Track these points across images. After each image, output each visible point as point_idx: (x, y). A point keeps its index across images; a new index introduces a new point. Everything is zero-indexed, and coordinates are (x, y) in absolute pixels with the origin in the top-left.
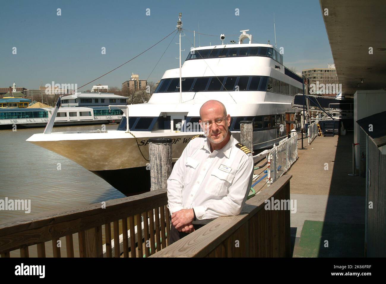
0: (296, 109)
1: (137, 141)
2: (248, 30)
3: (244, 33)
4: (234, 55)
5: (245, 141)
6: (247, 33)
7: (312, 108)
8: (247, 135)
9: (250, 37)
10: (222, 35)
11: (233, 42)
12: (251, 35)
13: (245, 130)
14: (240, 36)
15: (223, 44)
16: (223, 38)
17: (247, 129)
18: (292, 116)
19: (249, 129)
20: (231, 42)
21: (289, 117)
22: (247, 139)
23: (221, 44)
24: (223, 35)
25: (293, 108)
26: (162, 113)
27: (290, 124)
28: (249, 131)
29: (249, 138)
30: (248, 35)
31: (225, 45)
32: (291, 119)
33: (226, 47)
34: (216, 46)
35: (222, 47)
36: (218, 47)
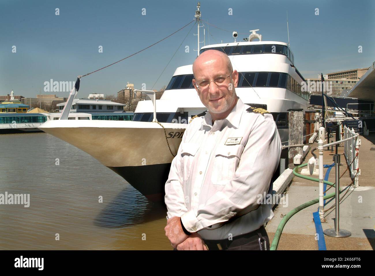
0: (312, 109)
1: (165, 132)
2: (258, 30)
3: (254, 32)
4: (248, 52)
5: (295, 131)
6: (257, 32)
7: (329, 109)
8: (297, 124)
9: (260, 37)
10: (234, 33)
11: (246, 40)
12: (261, 35)
13: (295, 118)
14: (250, 36)
15: (235, 41)
16: (235, 35)
17: (298, 117)
18: (313, 115)
19: (300, 117)
20: (244, 39)
21: (309, 116)
22: (297, 129)
23: (233, 42)
24: (236, 33)
25: (309, 108)
26: (180, 109)
27: (310, 124)
28: (299, 120)
29: (299, 128)
30: (258, 35)
31: (238, 43)
32: (311, 119)
33: (239, 45)
34: (228, 44)
35: (235, 44)
36: (231, 44)
